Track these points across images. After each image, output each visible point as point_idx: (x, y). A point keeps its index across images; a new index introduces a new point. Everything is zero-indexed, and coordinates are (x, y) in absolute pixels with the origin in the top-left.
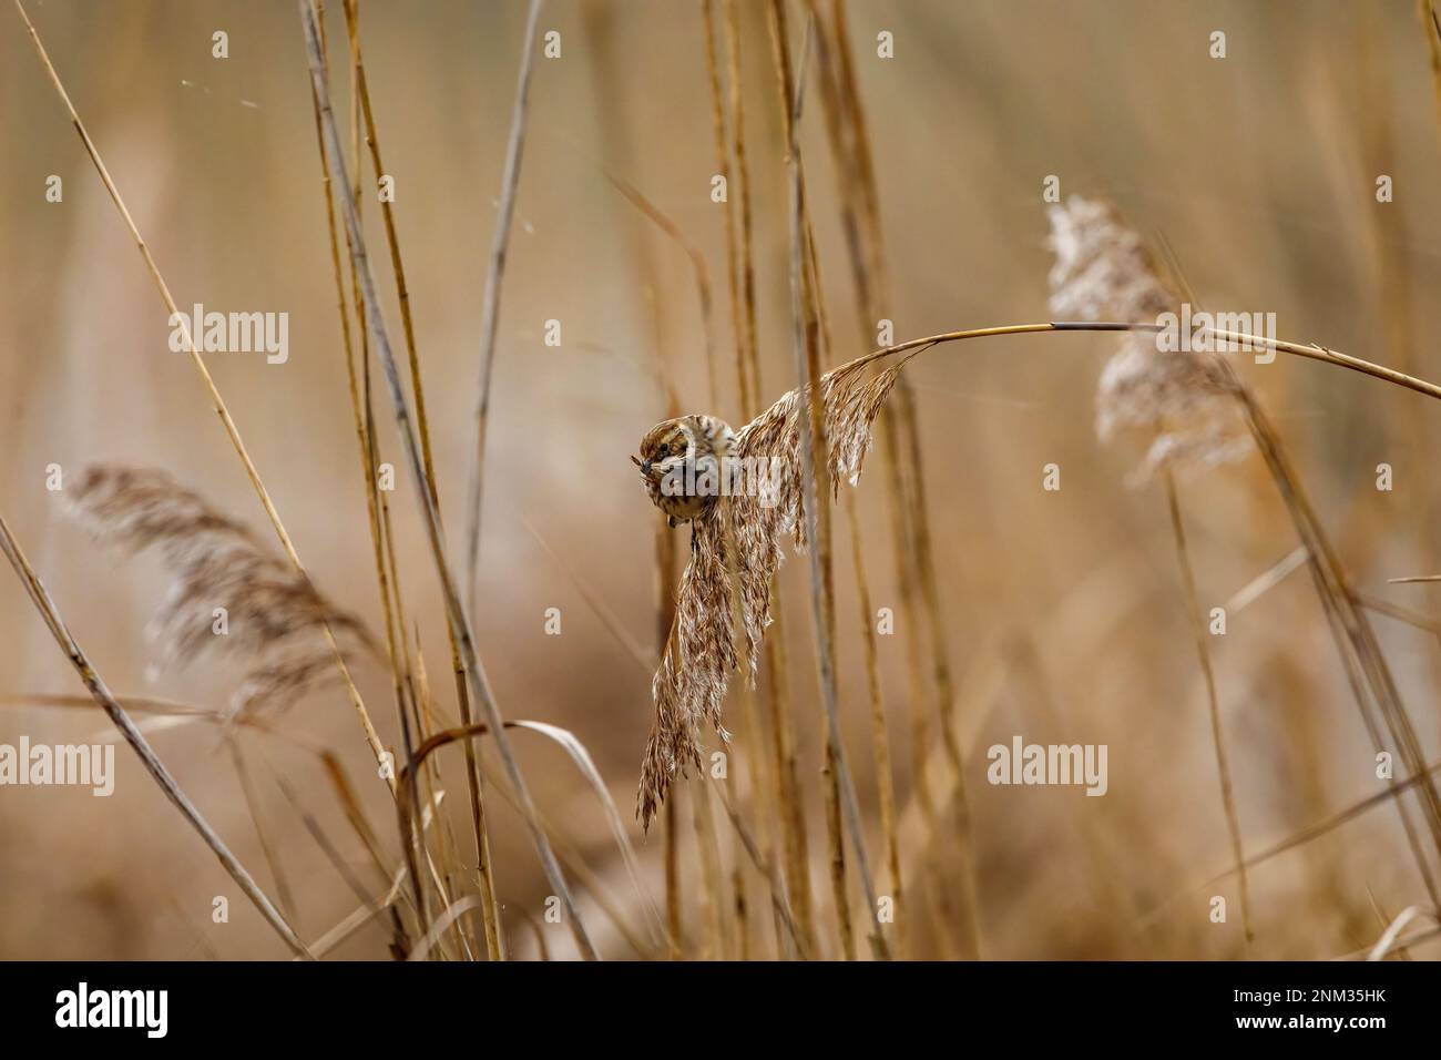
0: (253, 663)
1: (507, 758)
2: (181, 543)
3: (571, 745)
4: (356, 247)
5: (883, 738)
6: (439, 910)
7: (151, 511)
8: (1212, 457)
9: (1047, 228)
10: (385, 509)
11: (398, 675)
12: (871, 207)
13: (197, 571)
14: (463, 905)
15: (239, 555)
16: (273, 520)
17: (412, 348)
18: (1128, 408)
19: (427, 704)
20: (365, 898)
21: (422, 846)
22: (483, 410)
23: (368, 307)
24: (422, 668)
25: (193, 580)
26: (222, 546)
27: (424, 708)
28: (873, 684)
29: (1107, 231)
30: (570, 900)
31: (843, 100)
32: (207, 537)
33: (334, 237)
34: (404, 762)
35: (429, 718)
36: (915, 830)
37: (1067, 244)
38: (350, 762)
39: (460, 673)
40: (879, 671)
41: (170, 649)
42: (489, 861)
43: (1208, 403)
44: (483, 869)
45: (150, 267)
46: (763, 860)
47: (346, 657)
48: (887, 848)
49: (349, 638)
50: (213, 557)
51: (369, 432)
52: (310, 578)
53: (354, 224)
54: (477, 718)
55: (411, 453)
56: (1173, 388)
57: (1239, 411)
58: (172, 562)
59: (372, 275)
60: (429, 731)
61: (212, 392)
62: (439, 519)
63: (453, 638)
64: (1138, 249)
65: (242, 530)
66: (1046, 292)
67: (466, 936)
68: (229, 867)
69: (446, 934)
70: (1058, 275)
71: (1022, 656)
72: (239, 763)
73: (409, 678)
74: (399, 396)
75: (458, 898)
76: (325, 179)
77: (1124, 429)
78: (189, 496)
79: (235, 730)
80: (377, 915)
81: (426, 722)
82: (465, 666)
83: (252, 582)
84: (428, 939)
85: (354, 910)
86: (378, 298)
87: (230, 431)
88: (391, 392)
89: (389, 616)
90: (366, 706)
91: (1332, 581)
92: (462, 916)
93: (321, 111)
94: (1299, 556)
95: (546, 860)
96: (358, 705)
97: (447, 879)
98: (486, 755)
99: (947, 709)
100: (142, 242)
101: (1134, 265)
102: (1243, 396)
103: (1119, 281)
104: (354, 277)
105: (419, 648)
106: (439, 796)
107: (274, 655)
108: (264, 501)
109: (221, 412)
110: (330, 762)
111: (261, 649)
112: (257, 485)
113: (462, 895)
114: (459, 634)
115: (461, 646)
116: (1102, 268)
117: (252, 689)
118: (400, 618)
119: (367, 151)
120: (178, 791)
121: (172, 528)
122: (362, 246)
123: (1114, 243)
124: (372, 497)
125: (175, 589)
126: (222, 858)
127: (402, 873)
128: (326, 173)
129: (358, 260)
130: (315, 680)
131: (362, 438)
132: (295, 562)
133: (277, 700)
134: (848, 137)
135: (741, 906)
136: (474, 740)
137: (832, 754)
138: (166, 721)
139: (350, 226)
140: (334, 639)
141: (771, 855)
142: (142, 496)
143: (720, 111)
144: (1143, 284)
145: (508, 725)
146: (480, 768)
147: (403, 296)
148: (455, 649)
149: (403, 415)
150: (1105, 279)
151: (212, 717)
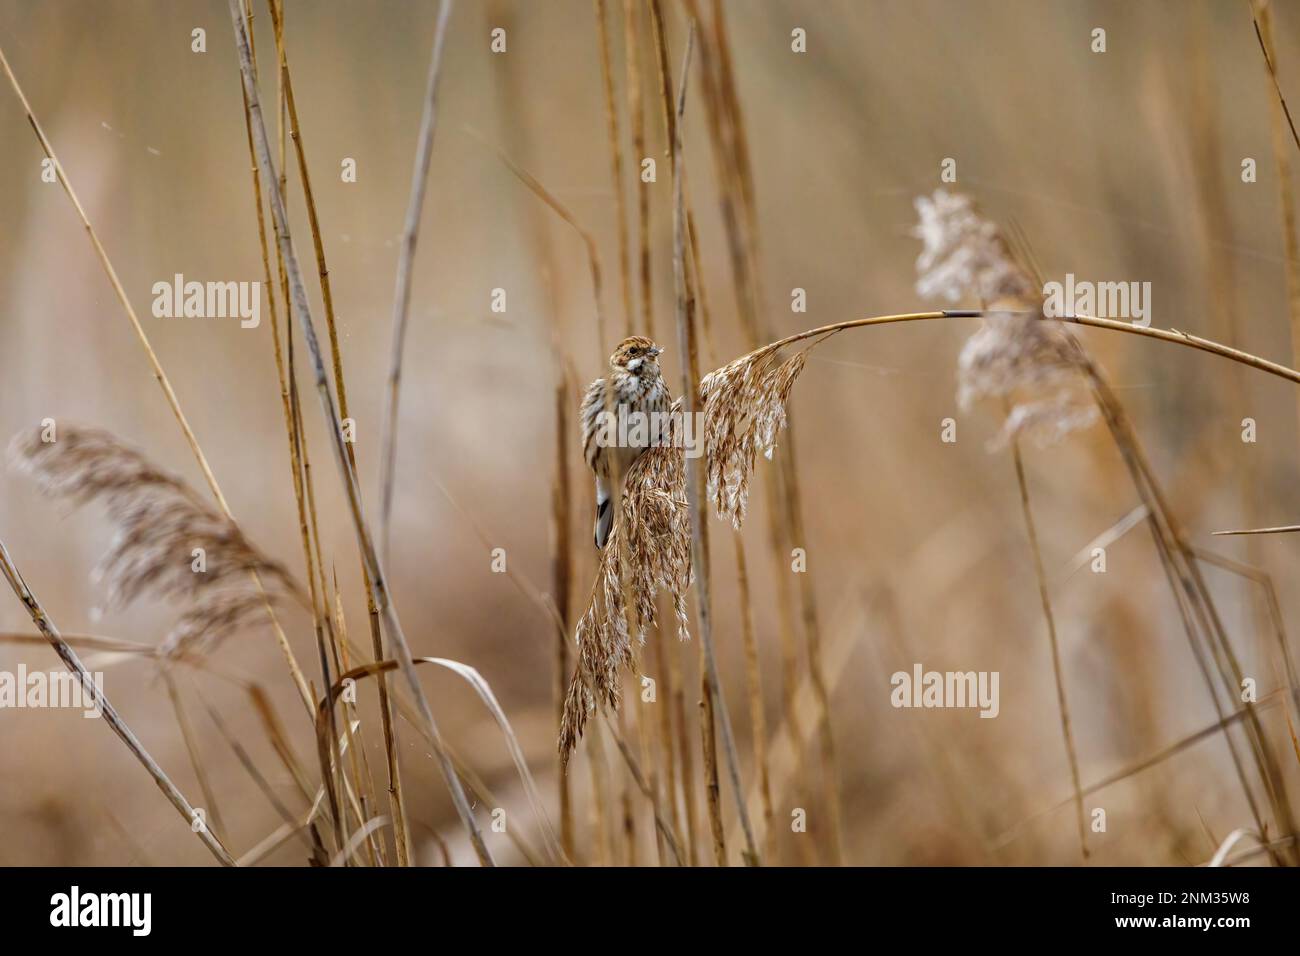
0: (187, 604)
1: (416, 691)
2: (123, 497)
3: (475, 680)
4: (281, 231)
5: (756, 675)
6: (353, 828)
7: (96, 468)
8: (1063, 425)
9: (916, 219)
10: (307, 466)
11: (318, 616)
12: (748, 196)
13: (137, 522)
14: (376, 823)
15: (175, 508)
16: (207, 476)
17: (331, 321)
18: (986, 381)
19: (344, 643)
20: (287, 816)
21: (339, 771)
22: (396, 377)
23: (292, 284)
24: (340, 609)
25: (133, 530)
26: (161, 498)
27: (342, 646)
28: (747, 625)
29: (970, 221)
30: (473, 820)
31: (722, 98)
32: (146, 491)
33: (261, 220)
34: (323, 695)
35: (345, 653)
36: (785, 756)
37: (932, 233)
38: (275, 695)
39: (374, 614)
40: (753, 614)
41: (112, 591)
42: (399, 784)
43: (1056, 375)
44: (394, 791)
45: (96, 248)
46: (647, 785)
47: (271, 600)
48: (759, 773)
49: (274, 583)
50: (152, 509)
51: (292, 397)
52: (239, 526)
53: (280, 212)
54: (390, 655)
55: (330, 415)
56: (1027, 363)
57: (1087, 384)
58: (114, 514)
59: (296, 255)
60: (345, 666)
61: (152, 360)
62: (355, 475)
63: (368, 583)
64: (996, 237)
65: (178, 485)
66: (914, 276)
67: (379, 851)
68: (165, 789)
69: (360, 849)
70: (925, 262)
71: (882, 601)
72: (173, 695)
73: (328, 619)
74: (320, 366)
75: (371, 818)
76: (254, 169)
77: (982, 400)
78: (130, 455)
79: (169, 666)
80: (298, 831)
81: (343, 657)
82: (379, 608)
83: (187, 531)
84: (344, 852)
85: (278, 827)
86: (301, 277)
87: (168, 396)
88: (312, 362)
89: (310, 563)
90: (290, 642)
91: (1168, 536)
92: (375, 833)
93: (250, 108)
94: (1139, 514)
95: (451, 784)
96: (282, 643)
97: (362, 800)
98: (398, 690)
99: (814, 646)
100: (88, 223)
101: (993, 252)
102: (1090, 370)
103: (979, 266)
104: (280, 257)
105: (337, 592)
106: (354, 726)
107: (207, 597)
108: (198, 457)
109: (160, 378)
110: (257, 695)
111: (195, 591)
112: (192, 445)
113: (375, 814)
114: (373, 580)
115: (375, 590)
116: (964, 254)
117: (186, 628)
118: (320, 565)
119: (291, 143)
120: (118, 720)
121: (115, 483)
122: (285, 228)
123: (976, 232)
124: (295, 455)
125: (117, 538)
126: (159, 781)
127: (321, 795)
128: (254, 164)
129: (283, 242)
130: (242, 621)
131: (286, 403)
132: (226, 514)
133: (209, 637)
134: (726, 132)
135: (629, 825)
136: (387, 675)
137: (709, 689)
138: (110, 658)
139: (275, 212)
140: (262, 585)
141: (654, 780)
142: (88, 454)
143: (613, 107)
144: (1001, 269)
145: (416, 662)
146: (391, 700)
147: (324, 274)
148: (369, 593)
149: (323, 381)
150: (966, 264)
151: (150, 653)
